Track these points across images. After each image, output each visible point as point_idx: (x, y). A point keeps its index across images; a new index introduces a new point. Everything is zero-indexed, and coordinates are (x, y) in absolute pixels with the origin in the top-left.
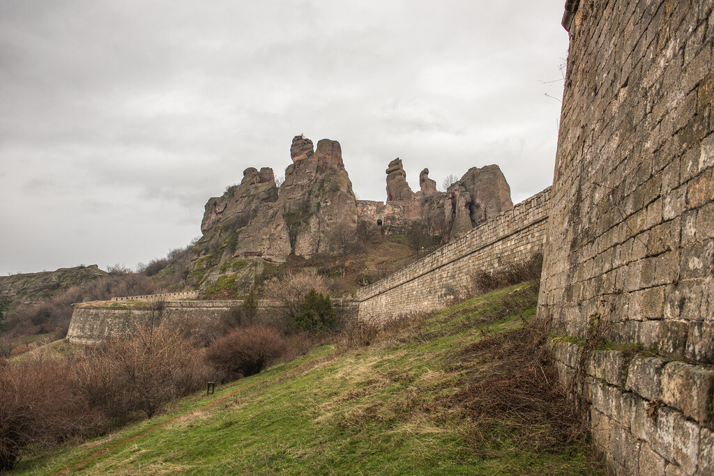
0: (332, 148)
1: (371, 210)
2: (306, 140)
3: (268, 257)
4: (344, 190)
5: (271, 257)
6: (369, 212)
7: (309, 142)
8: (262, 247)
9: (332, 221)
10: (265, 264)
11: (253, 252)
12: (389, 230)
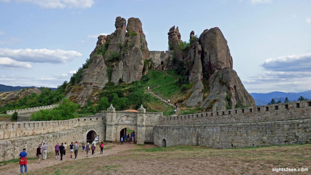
0: (135, 22)
1: (157, 56)
2: (122, 19)
3: (95, 85)
4: (138, 46)
5: (97, 85)
6: (156, 57)
7: (123, 19)
8: (92, 80)
9: (130, 64)
10: (94, 89)
11: (87, 83)
12: (166, 67)
